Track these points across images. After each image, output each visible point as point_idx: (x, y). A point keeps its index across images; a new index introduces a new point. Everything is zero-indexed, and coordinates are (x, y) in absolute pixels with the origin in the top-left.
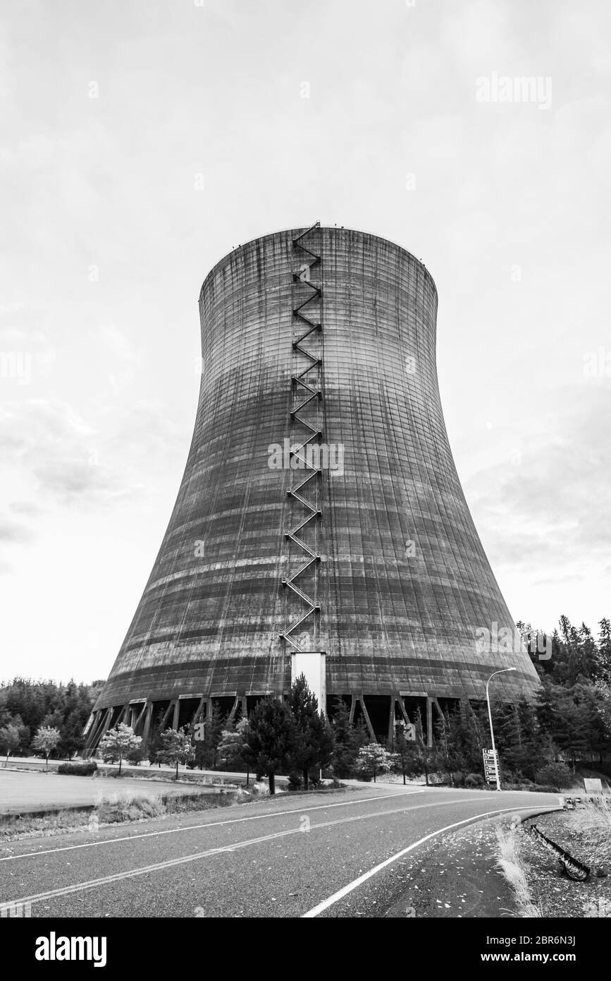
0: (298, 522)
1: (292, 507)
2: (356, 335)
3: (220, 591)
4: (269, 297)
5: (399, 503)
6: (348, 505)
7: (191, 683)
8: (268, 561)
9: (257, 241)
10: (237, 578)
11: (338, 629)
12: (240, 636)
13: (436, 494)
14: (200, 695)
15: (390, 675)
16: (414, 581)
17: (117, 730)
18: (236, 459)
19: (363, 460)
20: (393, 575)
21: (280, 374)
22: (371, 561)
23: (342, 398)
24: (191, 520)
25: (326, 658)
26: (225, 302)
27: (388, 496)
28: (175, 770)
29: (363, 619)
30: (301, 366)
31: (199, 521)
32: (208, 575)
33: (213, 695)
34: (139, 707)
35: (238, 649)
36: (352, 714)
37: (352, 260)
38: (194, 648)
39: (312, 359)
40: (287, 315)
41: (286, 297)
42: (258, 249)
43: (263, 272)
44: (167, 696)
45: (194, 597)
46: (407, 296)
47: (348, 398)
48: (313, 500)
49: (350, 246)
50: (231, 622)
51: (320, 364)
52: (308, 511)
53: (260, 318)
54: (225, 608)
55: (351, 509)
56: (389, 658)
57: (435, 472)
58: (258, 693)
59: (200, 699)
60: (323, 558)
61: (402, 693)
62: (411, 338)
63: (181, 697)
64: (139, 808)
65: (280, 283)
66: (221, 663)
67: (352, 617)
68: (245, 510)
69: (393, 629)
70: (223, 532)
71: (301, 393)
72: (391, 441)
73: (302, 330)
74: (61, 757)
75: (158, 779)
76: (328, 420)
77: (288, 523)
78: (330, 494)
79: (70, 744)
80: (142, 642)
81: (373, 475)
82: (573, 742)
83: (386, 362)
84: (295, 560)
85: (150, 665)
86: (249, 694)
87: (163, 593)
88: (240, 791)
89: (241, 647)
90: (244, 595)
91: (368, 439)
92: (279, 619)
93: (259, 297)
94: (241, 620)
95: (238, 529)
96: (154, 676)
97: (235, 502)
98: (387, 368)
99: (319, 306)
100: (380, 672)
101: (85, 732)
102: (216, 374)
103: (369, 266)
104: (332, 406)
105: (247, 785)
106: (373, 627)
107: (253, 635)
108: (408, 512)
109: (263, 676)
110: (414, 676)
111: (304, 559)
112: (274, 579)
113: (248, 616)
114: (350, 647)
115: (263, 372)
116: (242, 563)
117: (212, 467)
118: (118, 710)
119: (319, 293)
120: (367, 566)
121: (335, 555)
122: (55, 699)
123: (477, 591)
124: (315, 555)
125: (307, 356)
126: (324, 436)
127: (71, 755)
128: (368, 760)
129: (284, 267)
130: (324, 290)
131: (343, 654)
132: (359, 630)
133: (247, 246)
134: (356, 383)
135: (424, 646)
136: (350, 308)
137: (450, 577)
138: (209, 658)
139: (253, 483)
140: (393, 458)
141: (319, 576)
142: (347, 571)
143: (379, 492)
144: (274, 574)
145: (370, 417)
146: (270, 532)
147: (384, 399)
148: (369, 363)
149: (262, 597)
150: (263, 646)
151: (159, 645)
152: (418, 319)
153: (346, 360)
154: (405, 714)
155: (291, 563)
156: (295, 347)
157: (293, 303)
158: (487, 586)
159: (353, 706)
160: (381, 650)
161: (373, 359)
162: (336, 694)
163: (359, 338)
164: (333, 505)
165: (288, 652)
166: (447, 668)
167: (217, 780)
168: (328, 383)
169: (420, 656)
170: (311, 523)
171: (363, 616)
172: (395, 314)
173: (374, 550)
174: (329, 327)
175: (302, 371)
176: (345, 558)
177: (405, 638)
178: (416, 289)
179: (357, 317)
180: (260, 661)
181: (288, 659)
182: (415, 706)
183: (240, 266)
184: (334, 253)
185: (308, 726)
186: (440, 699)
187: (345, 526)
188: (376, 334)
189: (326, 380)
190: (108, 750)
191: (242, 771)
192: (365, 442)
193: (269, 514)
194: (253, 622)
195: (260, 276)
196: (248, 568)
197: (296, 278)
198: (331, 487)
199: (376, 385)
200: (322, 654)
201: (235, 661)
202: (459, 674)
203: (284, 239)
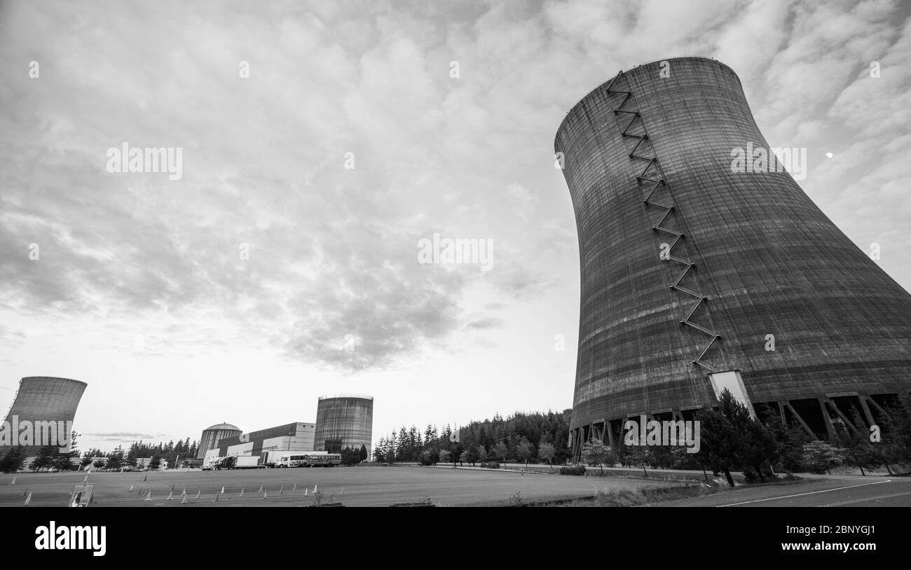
0: (678, 275)
1: (669, 266)
2: (678, 131)
3: (633, 336)
4: (601, 132)
5: (764, 240)
6: (717, 253)
7: (633, 405)
8: (663, 308)
9: (582, 102)
10: (643, 325)
11: (743, 350)
12: (660, 367)
13: (798, 224)
15: (809, 381)
16: (805, 300)
17: (591, 442)
19: (717, 216)
20: (780, 298)
21: (626, 178)
22: (755, 290)
23: (682, 178)
24: (595, 292)
25: (741, 374)
26: (573, 146)
27: (751, 238)
28: (643, 470)
30: (640, 168)
31: (600, 292)
32: (619, 327)
33: (654, 412)
34: (600, 425)
35: (662, 376)
36: (783, 417)
38: (627, 380)
39: (647, 160)
40: (618, 139)
41: (614, 127)
42: (584, 106)
43: (592, 119)
44: (618, 415)
45: (615, 344)
46: (711, 87)
47: (688, 176)
48: (685, 257)
49: (650, 75)
50: (649, 357)
51: (655, 160)
52: (683, 266)
53: (600, 147)
54: (641, 348)
55: (720, 255)
56: (803, 367)
57: (790, 207)
58: (689, 408)
60: (709, 298)
61: (829, 395)
62: (726, 116)
63: (629, 415)
64: (626, 498)
65: (606, 121)
66: (651, 389)
67: (753, 338)
68: (632, 276)
69: (798, 342)
70: (621, 295)
71: (648, 185)
72: (737, 195)
73: (633, 144)
74: (559, 463)
75: (632, 477)
76: (676, 197)
77: (669, 278)
78: (697, 249)
79: (562, 454)
80: (588, 380)
81: (731, 225)
83: (709, 141)
84: (685, 303)
85: (598, 395)
87: (592, 345)
88: (702, 485)
89: (664, 374)
90: (652, 337)
91: (715, 200)
92: (688, 350)
93: (594, 135)
94: (656, 355)
95: (631, 290)
96: (605, 403)
97: (624, 272)
98: (712, 144)
99: (640, 123)
100: (798, 380)
101: (569, 446)
102: (581, 193)
104: (675, 186)
105: (707, 480)
107: (670, 364)
108: (775, 245)
109: (689, 395)
110: (835, 379)
111: (693, 301)
112: (672, 321)
113: (661, 351)
114: (760, 363)
115: (614, 181)
116: (643, 314)
117: (598, 254)
118: (587, 428)
119: (638, 115)
120: (753, 296)
121: (719, 293)
122: (543, 424)
123: (878, 295)
124: (701, 297)
125: (643, 159)
126: (677, 209)
127: (565, 461)
128: (816, 455)
129: (605, 109)
130: (641, 111)
131: (756, 369)
133: (576, 107)
134: (690, 163)
135: (837, 351)
136: (665, 115)
137: (842, 288)
138: (641, 386)
139: (632, 257)
140: (745, 208)
141: (710, 312)
142: (735, 303)
143: (742, 236)
144: (672, 317)
145: (711, 184)
147: (719, 167)
148: (696, 146)
149: (668, 336)
150: (682, 372)
151: (600, 381)
152: (727, 100)
153: (675, 151)
154: (840, 413)
155: (683, 307)
156: (631, 157)
157: (620, 129)
158: (887, 288)
159: (782, 410)
160: (792, 361)
161: (698, 142)
162: (761, 402)
163: (681, 132)
164: (702, 256)
165: (705, 373)
166: (870, 367)
167: (679, 476)
168: (666, 171)
169: (837, 361)
170: (689, 274)
171: (763, 336)
172: (704, 104)
173: (755, 282)
174: (653, 133)
175: (643, 170)
176: (729, 294)
177: (813, 347)
178: (717, 80)
179: (673, 119)
180: (682, 383)
181: (707, 379)
182: (847, 405)
183: (575, 121)
184: (639, 85)
185: (746, 430)
186: (874, 396)
187: (720, 269)
188: (693, 124)
189: (664, 170)
190: (590, 457)
191: (698, 469)
192: (714, 203)
193: (652, 274)
194: (667, 355)
195: (590, 122)
196: (648, 317)
197: (616, 113)
198: (696, 243)
199: (709, 160)
200: (736, 371)
201: (662, 386)
202: (888, 371)
203: (599, 92)
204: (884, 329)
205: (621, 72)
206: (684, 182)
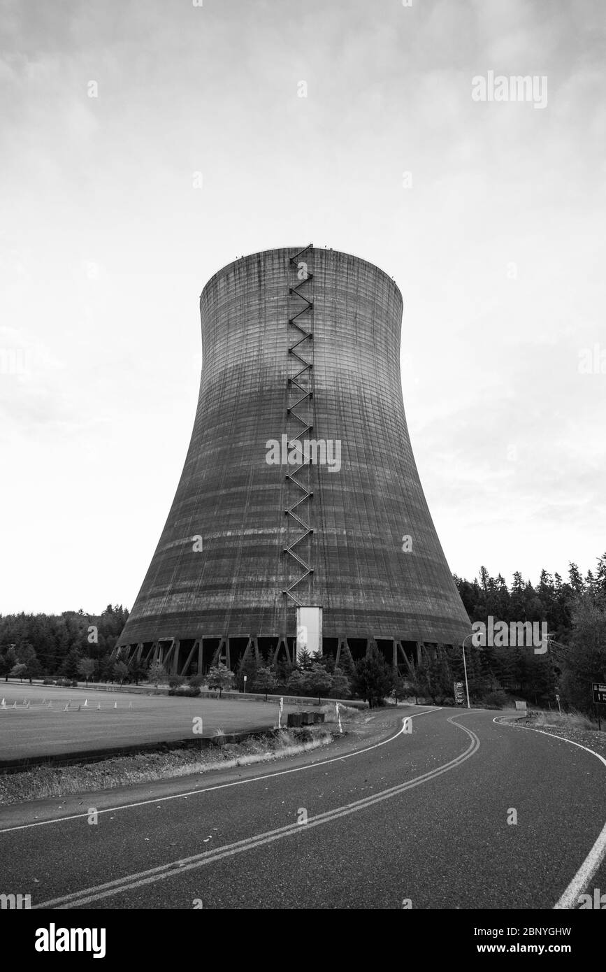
0: (295, 501)
1: (289, 489)
2: (340, 343)
3: (232, 554)
4: (268, 305)
5: (373, 487)
6: (334, 488)
7: (212, 626)
8: (270, 531)
9: (259, 255)
10: (246, 544)
11: (327, 587)
12: (250, 591)
13: (400, 479)
14: (220, 636)
15: (366, 624)
16: (384, 551)
18: (241, 444)
20: (368, 545)
21: (277, 374)
22: (352, 533)
23: (329, 398)
24: (202, 492)
25: (323, 611)
26: (228, 304)
27: (365, 481)
29: (346, 579)
30: (295, 369)
31: (210, 495)
32: (221, 540)
33: (230, 636)
34: (166, 645)
35: (250, 600)
37: (338, 278)
38: (212, 599)
39: (305, 364)
40: (283, 323)
41: (283, 306)
42: (259, 262)
43: (263, 283)
44: (192, 636)
45: (209, 558)
46: (381, 309)
47: (334, 398)
48: (306, 483)
49: (337, 266)
50: (243, 579)
51: (311, 367)
52: (302, 492)
53: (260, 323)
54: (237, 568)
55: (336, 491)
56: (365, 610)
57: (399, 460)
58: (266, 635)
59: (220, 639)
60: (315, 531)
61: (376, 637)
62: (383, 347)
63: (203, 637)
65: (277, 294)
66: (235, 612)
67: (337, 578)
68: (250, 488)
69: (368, 588)
70: (233, 505)
71: (295, 391)
72: (367, 435)
73: (297, 337)
76: (317, 416)
77: (286, 501)
78: (319, 478)
81: (353, 464)
82: (504, 677)
83: (363, 367)
84: (293, 531)
85: (174, 611)
86: (260, 636)
87: (181, 552)
89: (252, 599)
90: (252, 558)
91: (349, 433)
92: (281, 579)
93: (259, 304)
94: (250, 578)
95: (245, 503)
96: (179, 620)
97: (242, 480)
98: (364, 372)
99: (310, 316)
100: (359, 621)
102: (219, 366)
103: (351, 284)
104: (320, 404)
106: (353, 586)
107: (261, 590)
108: (379, 494)
109: (270, 623)
110: (384, 624)
111: (300, 531)
112: (276, 546)
113: (255, 575)
114: (336, 602)
115: (263, 371)
116: (250, 532)
117: (219, 449)
118: (148, 645)
119: (311, 306)
120: (349, 538)
121: (324, 528)
123: (430, 558)
124: (309, 529)
125: (300, 360)
126: (314, 429)
129: (281, 280)
130: (315, 303)
131: (331, 607)
132: (343, 589)
133: (249, 258)
134: (340, 384)
135: (391, 601)
136: (336, 320)
138: (225, 607)
139: (256, 466)
140: (369, 450)
141: (312, 545)
142: (334, 541)
143: (358, 477)
144: (276, 542)
145: (350, 414)
146: (272, 508)
147: (362, 399)
148: (350, 368)
149: (267, 561)
150: (269, 599)
151: (181, 595)
153: (332, 365)
155: (290, 534)
156: (290, 351)
157: (288, 312)
158: (436, 553)
159: (340, 645)
161: (353, 364)
162: (327, 637)
163: (342, 346)
164: (322, 487)
166: (408, 618)
168: (317, 384)
169: (389, 609)
170: (306, 501)
171: (346, 578)
172: (371, 325)
173: (354, 525)
174: (318, 335)
175: (296, 372)
176: (332, 531)
177: (377, 594)
178: (388, 304)
179: (341, 328)
180: (267, 610)
183: (242, 275)
184: (323, 271)
186: (403, 642)
187: (332, 505)
188: (357, 343)
189: (316, 382)
192: (346, 436)
193: (271, 492)
194: (261, 580)
195: (260, 286)
196: (254, 536)
197: (291, 291)
198: (320, 472)
199: (356, 387)
200: (320, 607)
201: (247, 611)
202: (417, 623)
203: (281, 255)
204: (425, 588)
205: (311, 245)
206: (329, 402)
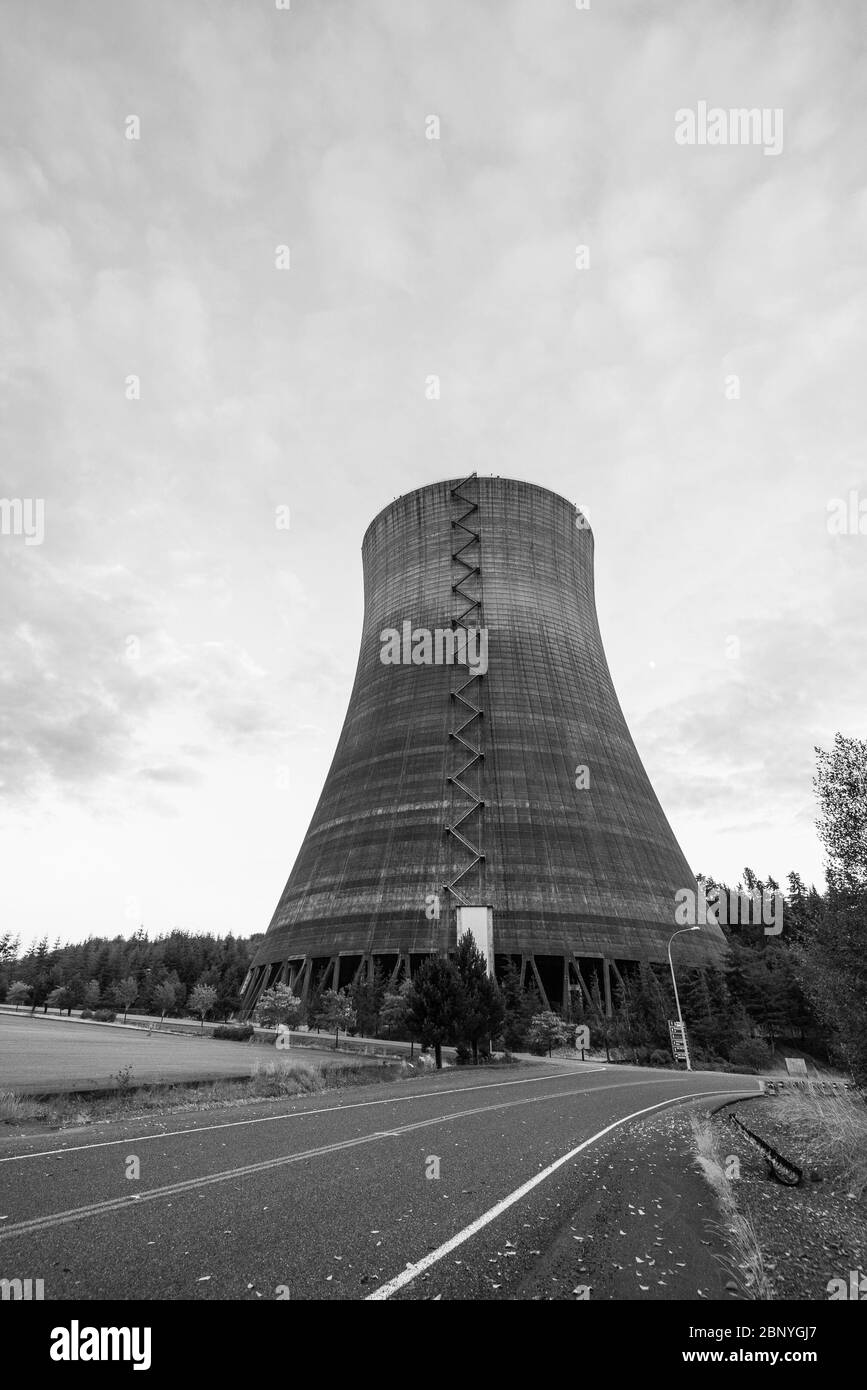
0: (461, 765)
1: (454, 750)
2: (514, 577)
3: (381, 837)
4: (428, 543)
5: (564, 745)
6: (512, 748)
7: (352, 938)
8: (431, 806)
9: (417, 492)
10: (400, 824)
11: (505, 880)
12: (403, 886)
13: (601, 735)
14: (360, 952)
15: (562, 933)
16: (584, 829)
17: (275, 990)
18: (398, 700)
19: (525, 700)
20: (561, 822)
21: (440, 616)
22: (537, 806)
23: (503, 639)
24: (353, 762)
25: (493, 912)
26: (387, 549)
27: (553, 738)
28: (334, 1037)
29: (532, 869)
30: (460, 609)
31: (361, 764)
32: (371, 820)
33: (374, 952)
34: (297, 964)
35: (401, 901)
36: (522, 977)
37: (508, 506)
38: (355, 900)
39: (472, 601)
40: (446, 560)
41: (445, 542)
42: (418, 499)
43: (422, 520)
44: (326, 952)
45: (355, 844)
46: (564, 539)
47: (508, 639)
48: (476, 742)
49: (506, 495)
50: (393, 871)
51: (479, 605)
52: (470, 753)
53: (421, 562)
54: (387, 856)
55: (514, 751)
56: (560, 913)
57: (600, 713)
58: (422, 951)
59: (361, 956)
60: (487, 804)
61: (576, 954)
62: (569, 580)
63: (342, 954)
64: (297, 1080)
65: (439, 531)
66: (383, 917)
67: (519, 867)
68: (407, 752)
69: (563, 881)
70: (385, 776)
72: (553, 681)
73: (462, 573)
74: (216, 1020)
75: (317, 1047)
77: (450, 766)
78: (492, 736)
79: (226, 1004)
80: (302, 892)
81: (536, 716)
82: (770, 1014)
83: (544, 603)
84: (458, 805)
85: (309, 918)
86: (412, 951)
87: (325, 839)
88: (404, 1063)
89: (404, 899)
90: (406, 843)
91: (529, 679)
92: (443, 869)
93: (419, 543)
94: (404, 870)
95: (400, 773)
96: (314, 931)
97: (396, 744)
98: (547, 609)
99: (477, 550)
100: (551, 929)
101: (242, 991)
102: (377, 617)
103: (524, 512)
105: (411, 1057)
106: (542, 879)
107: (416, 886)
108: (574, 754)
109: (426, 932)
110: (588, 934)
111: (467, 804)
112: (437, 825)
113: (410, 865)
114: (518, 901)
115: (424, 614)
116: (405, 808)
117: (374, 709)
118: (276, 966)
119: (477, 539)
120: (533, 812)
121: (500, 800)
122: (212, 954)
123: (652, 840)
124: (479, 800)
125: (467, 598)
126: (485, 677)
127: (227, 1017)
128: (542, 1030)
129: (443, 514)
130: (482, 535)
131: (511, 909)
132: (527, 882)
133: (407, 496)
134: (516, 623)
135: (597, 901)
136: (508, 552)
137: (622, 824)
138: (371, 911)
139: (414, 725)
140: (556, 698)
141: (483, 822)
142: (513, 817)
143: (543, 733)
144: (437, 820)
145: (530, 657)
146: (432, 776)
147: (544, 639)
149: (425, 845)
151: (319, 896)
152: (575, 560)
153: (505, 602)
154: (581, 979)
155: (455, 808)
156: (454, 589)
157: (452, 549)
159: (524, 967)
160: (551, 904)
161: (532, 600)
162: (504, 953)
163: (518, 580)
164: (496, 747)
165: (453, 905)
166: (623, 925)
167: (379, 1049)
168: (487, 625)
169: (595, 912)
170: (475, 764)
171: (531, 867)
172: (552, 556)
173: (541, 796)
174: (487, 570)
175: (462, 613)
176: (510, 803)
177: (576, 891)
178: (572, 531)
179: (515, 560)
181: (453, 913)
182: (591, 966)
183: (401, 515)
184: (490, 501)
185: (476, 990)
186: (618, 962)
187: (510, 770)
188: (535, 575)
189: (486, 622)
190: (266, 1012)
191: (405, 1040)
192: (526, 682)
193: (431, 756)
194: (416, 871)
195: (420, 524)
196: (410, 813)
197: (454, 525)
198: (494, 728)
199: (536, 626)
200: (489, 907)
201: (396, 915)
202: (638, 933)
203: (442, 489)
204: (647, 882)
205: (475, 474)
206: (503, 644)
